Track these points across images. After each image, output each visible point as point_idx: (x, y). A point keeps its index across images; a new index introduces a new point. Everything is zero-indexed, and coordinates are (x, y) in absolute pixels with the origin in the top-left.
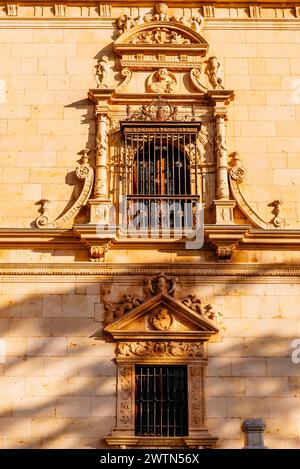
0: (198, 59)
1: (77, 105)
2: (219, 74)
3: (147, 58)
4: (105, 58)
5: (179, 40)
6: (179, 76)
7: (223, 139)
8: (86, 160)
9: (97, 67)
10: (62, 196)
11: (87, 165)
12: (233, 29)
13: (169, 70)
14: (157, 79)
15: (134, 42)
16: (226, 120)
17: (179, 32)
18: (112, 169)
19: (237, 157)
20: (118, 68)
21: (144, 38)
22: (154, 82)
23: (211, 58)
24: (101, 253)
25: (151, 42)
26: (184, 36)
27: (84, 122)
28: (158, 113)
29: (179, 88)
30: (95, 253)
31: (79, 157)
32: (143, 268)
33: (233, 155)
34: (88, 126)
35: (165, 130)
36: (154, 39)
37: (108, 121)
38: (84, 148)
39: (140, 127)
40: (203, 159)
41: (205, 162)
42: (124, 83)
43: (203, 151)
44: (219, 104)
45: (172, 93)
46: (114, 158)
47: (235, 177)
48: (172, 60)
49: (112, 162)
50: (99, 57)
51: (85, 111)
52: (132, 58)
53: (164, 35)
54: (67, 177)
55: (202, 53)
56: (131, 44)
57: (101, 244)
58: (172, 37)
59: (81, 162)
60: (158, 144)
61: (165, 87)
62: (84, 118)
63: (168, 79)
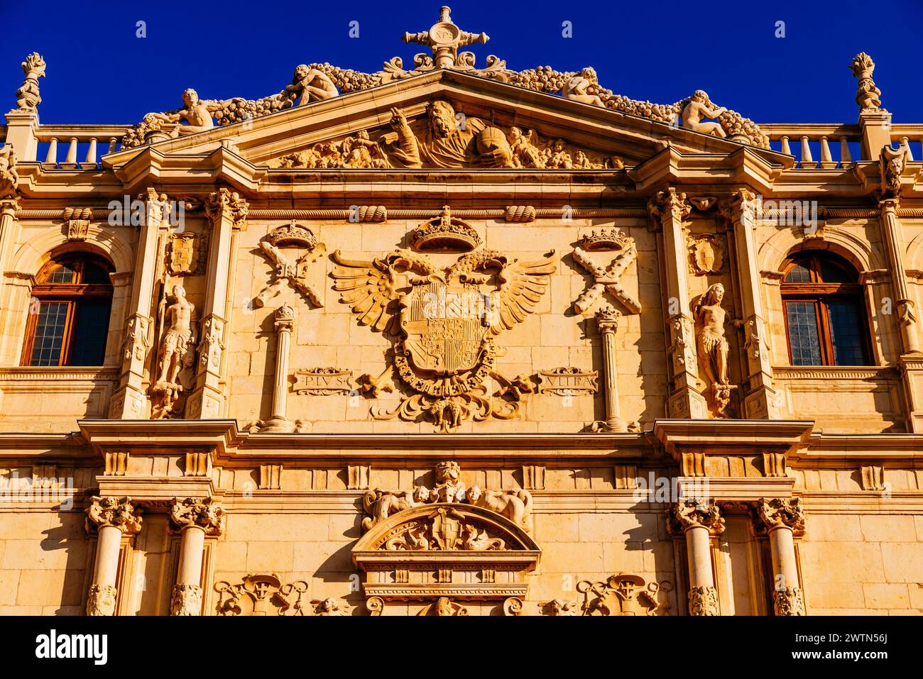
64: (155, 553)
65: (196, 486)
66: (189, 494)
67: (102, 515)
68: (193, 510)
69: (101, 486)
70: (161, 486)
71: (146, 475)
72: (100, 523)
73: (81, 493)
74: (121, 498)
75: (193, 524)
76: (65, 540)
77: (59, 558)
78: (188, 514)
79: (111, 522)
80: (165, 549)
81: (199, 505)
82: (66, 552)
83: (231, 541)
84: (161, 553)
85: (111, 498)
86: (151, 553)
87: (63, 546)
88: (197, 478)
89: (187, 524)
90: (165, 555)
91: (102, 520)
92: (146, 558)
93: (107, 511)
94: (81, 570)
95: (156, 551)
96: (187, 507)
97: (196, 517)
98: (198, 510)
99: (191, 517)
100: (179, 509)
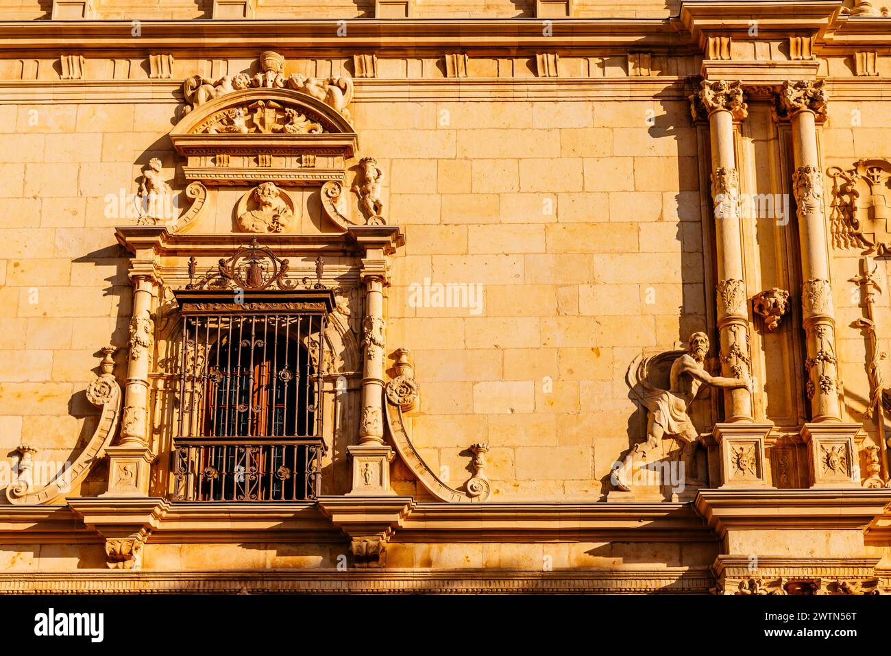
0: (338, 162)
1: (97, 258)
2: (378, 192)
3: (237, 162)
4: (156, 163)
5: (300, 125)
6: (300, 198)
7: (377, 325)
8: (110, 368)
9: (139, 180)
10: (60, 439)
11: (109, 378)
12: (410, 100)
13: (280, 184)
14: (256, 204)
15: (213, 132)
16: (386, 285)
17: (301, 110)
18: (160, 384)
19: (404, 359)
20: (179, 183)
21: (231, 122)
22: (249, 209)
23: (364, 161)
24: (125, 551)
25: (245, 130)
26: (312, 117)
27: (109, 292)
28: (250, 272)
29: (299, 222)
30: (114, 553)
31: (97, 362)
32: (208, 580)
33: (397, 355)
34: (116, 299)
35: (262, 307)
36: (250, 124)
37: (156, 291)
38: (108, 345)
39: (214, 301)
40: (339, 364)
41: (343, 369)
42: (190, 213)
43: (339, 348)
44: (372, 254)
45: (283, 232)
46: (164, 363)
47: (395, 398)
48: (286, 166)
49: (161, 370)
50: (144, 161)
51: (112, 270)
52: (207, 162)
53: (270, 116)
54: (71, 403)
55: (347, 152)
56: (205, 135)
57: (125, 535)
58: (287, 120)
59: (100, 371)
60: (247, 336)
61: (270, 220)
62: (109, 284)
63: (278, 203)
64: (761, 141)
65: (803, 71)
66: (799, 78)
67: (715, 99)
68: (805, 94)
69: (708, 70)
70: (768, 71)
71: (750, 59)
72: (713, 108)
73: (681, 80)
74: (732, 82)
75: (805, 108)
76: (672, 128)
77: (669, 145)
78: (800, 98)
79: (724, 107)
80: (772, 135)
81: (811, 90)
82: (675, 139)
83: (835, 128)
84: (767, 141)
85: (723, 82)
86: (758, 141)
87: (670, 133)
88: (805, 62)
89: (799, 108)
90: (772, 142)
91: (715, 105)
92: (753, 145)
93: (718, 95)
94: (693, 157)
95: (762, 139)
96: (799, 91)
97: (808, 101)
98: (810, 94)
99: (803, 101)
100: (792, 92)
